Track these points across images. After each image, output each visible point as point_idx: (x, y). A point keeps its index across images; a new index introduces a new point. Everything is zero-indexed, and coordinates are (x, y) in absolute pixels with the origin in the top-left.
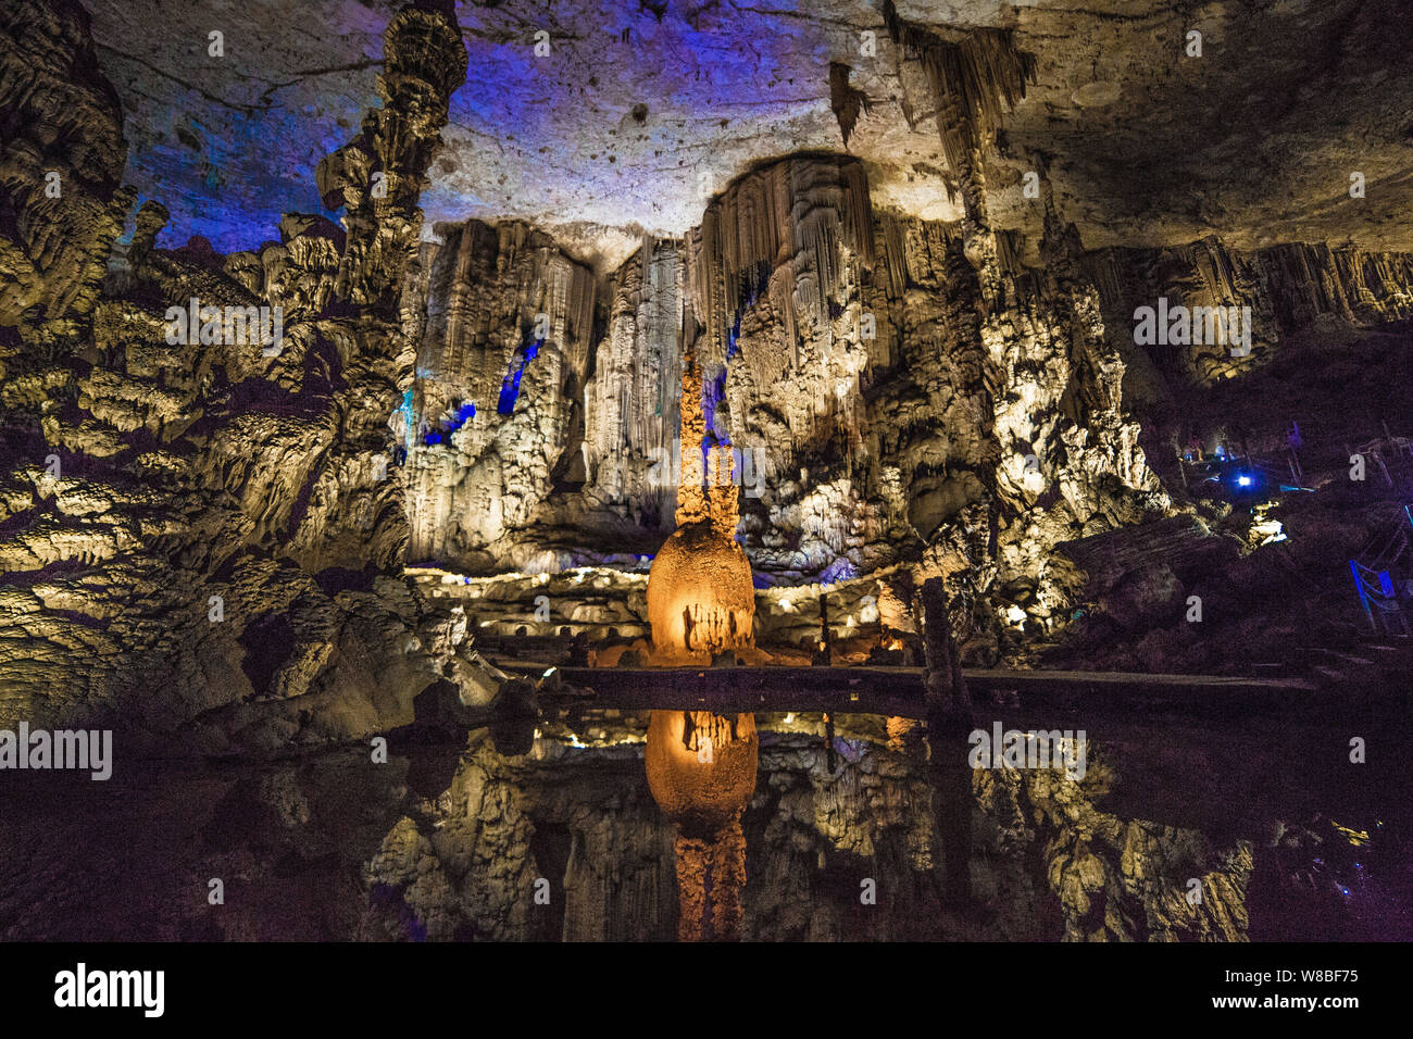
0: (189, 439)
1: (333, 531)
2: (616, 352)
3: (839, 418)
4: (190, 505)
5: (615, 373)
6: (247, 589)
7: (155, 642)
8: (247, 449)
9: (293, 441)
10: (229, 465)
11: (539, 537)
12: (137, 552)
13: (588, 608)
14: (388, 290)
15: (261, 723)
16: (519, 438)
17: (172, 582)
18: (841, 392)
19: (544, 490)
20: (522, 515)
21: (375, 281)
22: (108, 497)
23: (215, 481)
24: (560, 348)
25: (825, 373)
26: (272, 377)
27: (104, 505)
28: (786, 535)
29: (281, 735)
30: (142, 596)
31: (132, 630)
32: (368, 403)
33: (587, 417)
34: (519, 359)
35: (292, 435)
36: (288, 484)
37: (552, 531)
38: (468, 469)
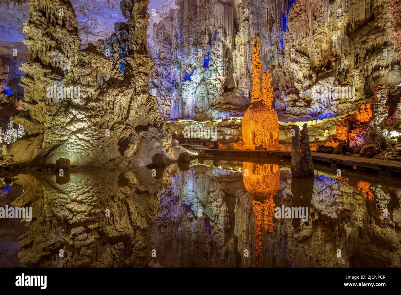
0: (98, 97)
1: (137, 116)
2: (242, 37)
3: (333, 50)
4: (101, 114)
5: (242, 46)
6: (118, 132)
7: (99, 145)
8: (112, 99)
9: (123, 94)
10: (109, 103)
11: (220, 108)
12: (92, 126)
13: (232, 130)
14: (142, 44)
15: (120, 162)
16: (211, 75)
17: (100, 132)
18: (334, 38)
19: (221, 92)
20: (214, 101)
21: (138, 41)
22: (84, 114)
23: (106, 107)
24: (222, 40)
25: (327, 30)
26: (116, 77)
27: (84, 116)
28: (307, 102)
29: (124, 165)
30: (95, 135)
31: (94, 142)
32: (140, 81)
33: (234, 64)
34: (209, 46)
35: (122, 92)
36: (124, 105)
37: (224, 105)
38: (197, 87)
